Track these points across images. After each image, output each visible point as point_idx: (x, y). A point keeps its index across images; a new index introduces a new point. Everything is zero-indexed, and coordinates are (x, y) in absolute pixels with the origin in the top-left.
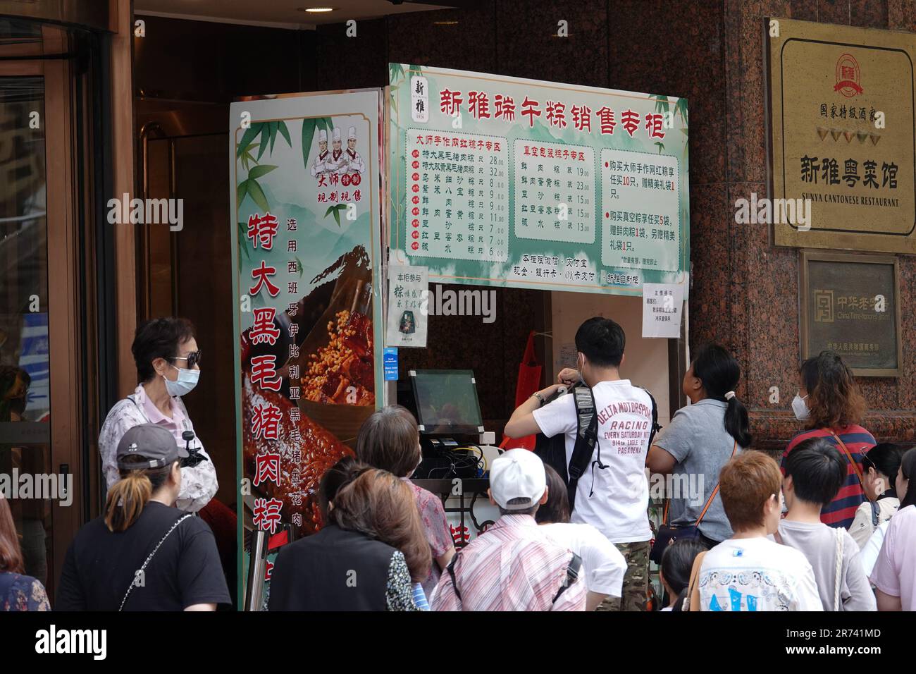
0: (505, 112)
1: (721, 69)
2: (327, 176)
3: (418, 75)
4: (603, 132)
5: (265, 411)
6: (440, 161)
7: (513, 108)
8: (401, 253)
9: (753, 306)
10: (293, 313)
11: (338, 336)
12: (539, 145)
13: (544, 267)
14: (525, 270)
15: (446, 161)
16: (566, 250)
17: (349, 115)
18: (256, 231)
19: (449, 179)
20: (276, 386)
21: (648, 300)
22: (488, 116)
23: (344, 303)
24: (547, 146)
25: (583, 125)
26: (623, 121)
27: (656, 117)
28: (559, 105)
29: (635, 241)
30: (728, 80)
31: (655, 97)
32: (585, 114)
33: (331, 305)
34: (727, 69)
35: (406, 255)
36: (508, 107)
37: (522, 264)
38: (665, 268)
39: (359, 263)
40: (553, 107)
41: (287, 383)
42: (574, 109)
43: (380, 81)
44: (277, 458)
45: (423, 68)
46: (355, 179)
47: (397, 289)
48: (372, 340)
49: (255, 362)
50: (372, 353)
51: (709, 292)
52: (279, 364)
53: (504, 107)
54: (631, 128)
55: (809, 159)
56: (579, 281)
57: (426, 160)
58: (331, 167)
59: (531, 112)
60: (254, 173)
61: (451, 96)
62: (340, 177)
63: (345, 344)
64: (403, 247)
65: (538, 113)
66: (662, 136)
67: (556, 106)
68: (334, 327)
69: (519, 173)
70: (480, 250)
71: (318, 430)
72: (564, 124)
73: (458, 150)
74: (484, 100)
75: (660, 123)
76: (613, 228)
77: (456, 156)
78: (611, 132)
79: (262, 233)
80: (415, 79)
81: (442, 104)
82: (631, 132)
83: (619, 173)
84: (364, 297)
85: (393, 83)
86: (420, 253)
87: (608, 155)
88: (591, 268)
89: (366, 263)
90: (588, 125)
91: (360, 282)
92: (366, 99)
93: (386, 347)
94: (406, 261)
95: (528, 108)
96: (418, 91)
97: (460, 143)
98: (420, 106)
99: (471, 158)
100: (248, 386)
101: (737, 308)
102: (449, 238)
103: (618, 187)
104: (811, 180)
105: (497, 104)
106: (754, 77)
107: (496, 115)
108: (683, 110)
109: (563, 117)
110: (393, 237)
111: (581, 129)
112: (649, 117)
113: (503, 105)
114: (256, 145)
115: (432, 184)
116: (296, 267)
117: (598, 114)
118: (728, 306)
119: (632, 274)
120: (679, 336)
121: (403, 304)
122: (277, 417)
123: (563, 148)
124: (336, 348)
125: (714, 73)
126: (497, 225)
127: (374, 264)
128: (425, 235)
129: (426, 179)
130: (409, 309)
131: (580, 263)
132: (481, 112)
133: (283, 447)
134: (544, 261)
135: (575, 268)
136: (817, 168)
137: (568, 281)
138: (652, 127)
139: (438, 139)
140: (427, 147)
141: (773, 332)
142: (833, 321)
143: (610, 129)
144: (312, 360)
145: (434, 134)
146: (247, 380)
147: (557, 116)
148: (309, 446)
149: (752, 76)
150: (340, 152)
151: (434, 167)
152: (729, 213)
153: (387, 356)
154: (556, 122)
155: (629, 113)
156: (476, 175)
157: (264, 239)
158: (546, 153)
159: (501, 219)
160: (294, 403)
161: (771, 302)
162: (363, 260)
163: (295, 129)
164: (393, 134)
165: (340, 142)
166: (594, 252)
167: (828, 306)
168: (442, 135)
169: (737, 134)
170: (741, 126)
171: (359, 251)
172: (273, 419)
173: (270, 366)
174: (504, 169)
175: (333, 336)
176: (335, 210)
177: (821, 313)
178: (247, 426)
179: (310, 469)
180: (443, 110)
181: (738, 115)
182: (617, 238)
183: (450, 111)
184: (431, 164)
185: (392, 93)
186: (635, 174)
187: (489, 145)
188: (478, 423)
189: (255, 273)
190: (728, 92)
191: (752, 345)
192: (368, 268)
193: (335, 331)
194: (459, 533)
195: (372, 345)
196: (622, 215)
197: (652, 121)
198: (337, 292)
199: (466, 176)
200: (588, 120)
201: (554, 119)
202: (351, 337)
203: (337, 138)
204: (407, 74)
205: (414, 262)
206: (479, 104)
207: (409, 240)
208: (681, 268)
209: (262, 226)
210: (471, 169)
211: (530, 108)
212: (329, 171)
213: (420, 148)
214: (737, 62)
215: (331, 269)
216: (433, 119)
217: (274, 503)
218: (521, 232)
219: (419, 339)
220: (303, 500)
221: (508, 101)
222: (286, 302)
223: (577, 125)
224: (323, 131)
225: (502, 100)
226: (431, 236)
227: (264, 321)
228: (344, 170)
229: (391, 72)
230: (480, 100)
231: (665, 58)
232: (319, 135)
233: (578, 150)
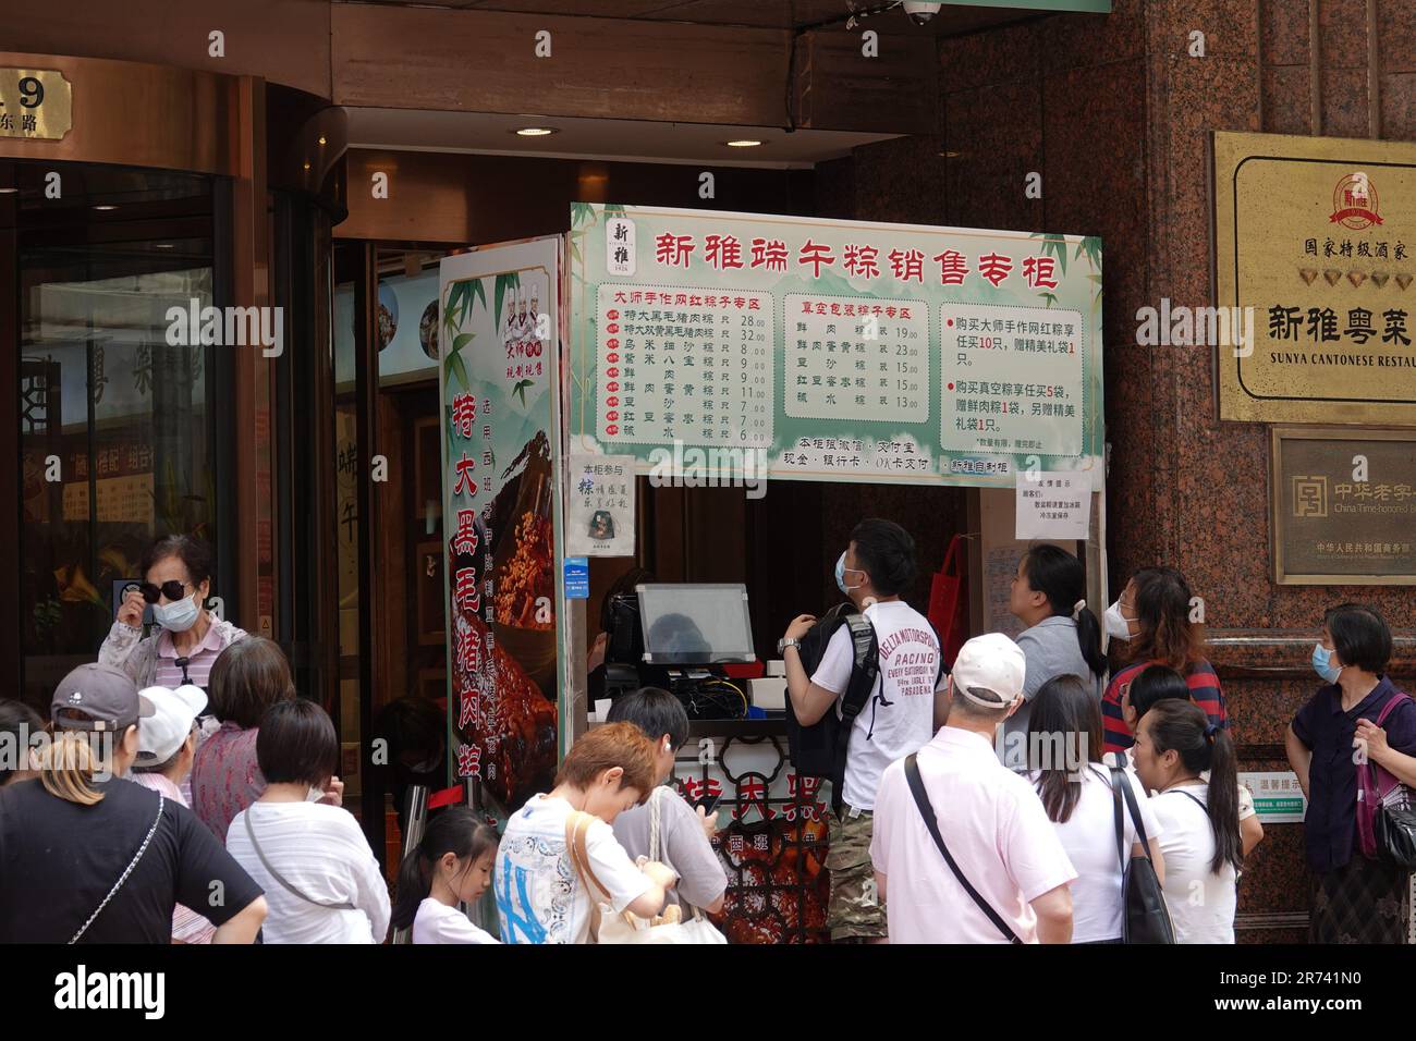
0: (769, 260)
1: (1144, 197)
2: (514, 345)
3: (619, 216)
4: (945, 282)
5: (468, 636)
6: (655, 323)
7: (785, 254)
8: (589, 440)
9: (1186, 497)
10: (487, 516)
11: (524, 543)
12: (829, 301)
13: (838, 452)
14: (803, 458)
15: (665, 323)
16: (882, 432)
17: (532, 269)
18: (459, 415)
19: (670, 346)
20: (474, 606)
21: (1025, 494)
22: (739, 265)
23: (528, 504)
24: (842, 302)
25: (908, 274)
26: (982, 268)
27: (1040, 261)
28: (868, 249)
29: (998, 417)
30: (1151, 212)
31: (1042, 236)
32: (914, 260)
33: (518, 504)
34: (1150, 198)
35: (598, 441)
36: (776, 253)
37: (798, 450)
38: (1059, 451)
39: (541, 452)
40: (857, 252)
41: (484, 601)
42: (895, 253)
43: (562, 226)
44: (475, 694)
45: (627, 208)
46: (537, 349)
47: (583, 484)
48: (552, 549)
49: (460, 575)
50: (553, 564)
51: (1136, 481)
52: (478, 578)
53: (767, 254)
54: (995, 276)
55: (1283, 309)
56: (902, 470)
57: (630, 323)
58: (518, 334)
59: (817, 259)
60: (459, 343)
61: (675, 241)
62: (525, 346)
63: (530, 553)
64: (591, 429)
65: (830, 261)
66: (1052, 285)
67: (861, 251)
68: (521, 531)
69: (792, 336)
70: (724, 433)
71: (508, 660)
72: (876, 273)
73: (688, 309)
74: (732, 245)
75: (1051, 269)
76: (961, 404)
77: (683, 317)
78: (960, 282)
79: (464, 418)
80: (613, 223)
81: (659, 253)
82: (995, 281)
83: (974, 333)
84: (546, 496)
85: (574, 228)
86: (621, 438)
87: (952, 311)
88: (925, 454)
89: (547, 451)
90: (920, 274)
91: (542, 475)
92: (548, 245)
93: (568, 556)
94: (598, 450)
95: (812, 254)
96: (618, 237)
97: (688, 300)
98: (622, 255)
99: (708, 318)
100: (455, 607)
101: (1163, 501)
102: (669, 419)
103: (971, 352)
104: (1286, 337)
105: (754, 250)
106: (1190, 207)
107: (753, 265)
108: (1092, 251)
109: (874, 264)
110: (577, 417)
111: (906, 278)
112: (1030, 262)
113: (766, 251)
114: (458, 310)
115: (640, 352)
116: (490, 459)
117: (937, 259)
118: (1153, 500)
119: (995, 460)
120: (1086, 537)
121: (594, 502)
122: (476, 644)
123: (871, 303)
124: (523, 560)
125: (1138, 204)
126: (752, 402)
127: (555, 454)
128: (629, 416)
129: (630, 344)
130: (603, 509)
131: (903, 448)
132: (728, 261)
133: (482, 682)
134: (837, 445)
135: (892, 455)
136: (1300, 320)
137: (882, 470)
138: (1035, 275)
139: (651, 296)
140: (630, 307)
141: (1223, 531)
142: (1326, 515)
144: (503, 574)
145: (644, 290)
146: (454, 598)
147: (862, 264)
148: (502, 680)
149: (1188, 205)
150: (525, 315)
151: (644, 330)
152: (1154, 380)
153: (569, 568)
154: (860, 272)
155: (994, 258)
156: (717, 340)
157: (465, 424)
158: (842, 310)
159: (761, 395)
160: (489, 627)
161: (1219, 492)
162: (544, 449)
163: (489, 285)
164: (576, 290)
165: (525, 302)
166: (927, 433)
167: (1319, 496)
168: (658, 291)
169: (1161, 280)
170: (1168, 271)
171: (541, 437)
172: (474, 647)
173: (469, 581)
174: (768, 331)
175: (519, 543)
176: (520, 386)
177: (1304, 506)
178: (455, 654)
179: (502, 708)
180: (660, 260)
181: (1162, 255)
182: (967, 415)
183: (672, 260)
184: (639, 328)
185: (574, 240)
186: (1003, 334)
187: (739, 302)
188: (747, 650)
189: (460, 466)
190: (1152, 226)
191: (1183, 546)
192: (549, 458)
193: (521, 538)
194: (702, 788)
195: (553, 553)
196: (979, 386)
197: (1035, 266)
198: (522, 490)
199: (699, 341)
200: (919, 267)
201: (857, 267)
202: (535, 544)
203: (522, 298)
204: (600, 217)
205: (610, 450)
206: (726, 252)
207: (602, 423)
208: (1087, 449)
209: (464, 409)
210: (709, 332)
211: (814, 254)
212: (516, 339)
213: (621, 308)
214: (1162, 189)
215: (517, 462)
216: (647, 271)
217: (474, 750)
218: (793, 409)
219: (623, 544)
220: (497, 746)
221: (776, 245)
222: (481, 503)
223: (898, 274)
224: (512, 289)
225: (765, 246)
226: (640, 416)
227: (466, 525)
228: (527, 338)
229: (573, 214)
230: (725, 246)
232: (509, 294)
233: (898, 305)
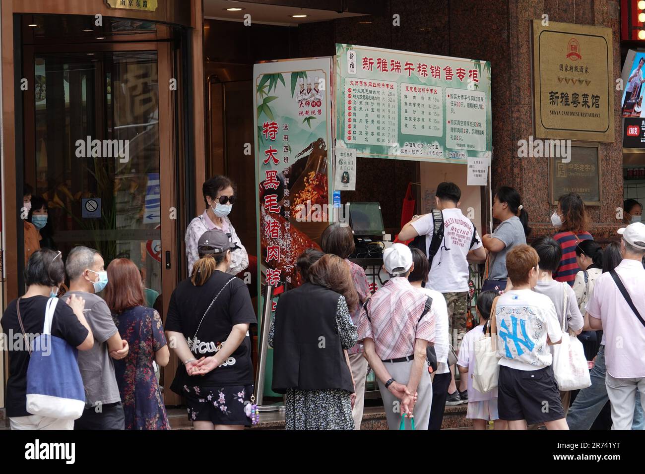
0: (396, 69)
1: (508, 46)
2: (304, 102)
3: (351, 49)
4: (447, 79)
5: (272, 223)
6: (362, 94)
7: (400, 66)
8: (342, 142)
9: (525, 169)
10: (286, 173)
11: (309, 185)
12: (413, 86)
13: (416, 149)
14: (406, 151)
15: (365, 94)
16: (428, 140)
17: (315, 70)
18: (267, 130)
19: (367, 104)
20: (277, 211)
21: (470, 166)
22: (387, 71)
23: (312, 168)
24: (417, 86)
25: (436, 75)
26: (457, 73)
27: (474, 71)
28: (424, 65)
29: (463, 135)
30: (511, 52)
31: (474, 61)
32: (437, 70)
33: (306, 169)
34: (511, 46)
35: (345, 143)
36: (397, 66)
37: (405, 147)
38: (479, 149)
39: (321, 147)
40: (421, 66)
41: (283, 209)
42: (432, 67)
43: (331, 52)
44: (278, 248)
45: (353, 46)
46: (318, 104)
47: (340, 160)
48: (327, 187)
49: (267, 198)
50: (327, 193)
51: (502, 162)
52: (279, 199)
53: (395, 66)
54: (461, 77)
55: (553, 93)
56: (435, 156)
57: (355, 94)
58: (306, 97)
59: (409, 68)
60: (266, 101)
61: (368, 60)
62: (310, 103)
63: (313, 189)
64: (343, 139)
65: (413, 69)
66: (477, 81)
67: (422, 66)
68: (308, 180)
69: (403, 100)
70: (383, 140)
71: (299, 233)
72: (427, 75)
73: (373, 89)
74: (385, 62)
75: (476, 74)
76: (452, 129)
77: (371, 92)
78: (451, 79)
79: (270, 132)
80: (349, 52)
81: (363, 65)
82: (461, 79)
83: (455, 100)
84: (324, 163)
85: (338, 54)
86: (352, 142)
87: (449, 91)
88: (441, 149)
89: (324, 147)
90: (439, 75)
91: (321, 157)
92: (324, 62)
93: (334, 190)
94: (345, 146)
95: (408, 66)
96: (351, 58)
97: (372, 85)
98: (352, 65)
99: (378, 92)
100: (263, 210)
101: (516, 170)
102: (367, 134)
103: (455, 108)
104: (554, 104)
105: (392, 65)
106: (524, 51)
107: (391, 70)
108: (488, 67)
109: (426, 71)
110: (338, 133)
111: (435, 77)
112: (470, 71)
113: (395, 65)
114: (267, 86)
115: (358, 106)
116: (288, 149)
117: (444, 70)
118: (512, 169)
119: (462, 152)
120: (486, 185)
121: (343, 168)
122: (278, 227)
123: (426, 87)
124: (308, 191)
125: (504, 48)
126: (392, 127)
127: (328, 147)
128: (355, 133)
129: (355, 103)
130: (346, 171)
131: (435, 147)
132: (384, 69)
133: (281, 242)
134: (416, 146)
135: (432, 150)
136: (558, 97)
137: (429, 156)
138: (472, 76)
139: (361, 83)
140: (355, 87)
141: (535, 183)
142: (566, 177)
143: (450, 78)
144: (296, 197)
145: (359, 80)
146: (262, 207)
147: (423, 71)
148: (295, 241)
149: (524, 50)
150: (311, 90)
151: (359, 97)
152: (512, 121)
153: (335, 195)
154: (422, 74)
155: (460, 69)
156: (381, 101)
157: (271, 135)
158: (417, 90)
159: (394, 124)
160: (287, 219)
161: (534, 167)
162: (323, 146)
163: (288, 78)
164: (338, 80)
165: (310, 84)
166: (442, 141)
167: (564, 169)
168: (363, 81)
169: (516, 80)
170: (519, 76)
171: (320, 141)
172: (276, 228)
173: (274, 200)
174: (396, 98)
175: (307, 185)
176: (308, 119)
177: (560, 173)
178: (263, 231)
179: (295, 253)
180: (364, 68)
181: (516, 70)
182: (454, 134)
183: (368, 68)
184: (358, 96)
185: (337, 59)
186: (463, 101)
187: (387, 86)
188: (382, 230)
189: (267, 152)
190: (511, 58)
191: (524, 189)
192: (325, 149)
193: (308, 182)
194: (372, 286)
195: (327, 189)
196: (457, 122)
197: (472, 73)
198: (309, 162)
199: (376, 102)
200: (439, 73)
201: (421, 72)
202: (316, 185)
203: (308, 82)
204: (345, 49)
205: (349, 146)
206: (382, 64)
207: (346, 135)
208: (487, 149)
209: (270, 128)
210: (379, 98)
211: (409, 67)
212: (305, 99)
213: (352, 87)
214: (516, 43)
215: (306, 150)
216: (360, 72)
217: (276, 271)
218: (404, 131)
219: (352, 186)
220: (292, 269)
221: (398, 63)
222: (283, 166)
223: (433, 75)
224: (302, 79)
225: (394, 63)
226: (358, 133)
227: (271, 177)
228: (312, 99)
229: (337, 48)
230: (383, 63)
231: (479, 41)
232: (300, 81)
233: (434, 88)
